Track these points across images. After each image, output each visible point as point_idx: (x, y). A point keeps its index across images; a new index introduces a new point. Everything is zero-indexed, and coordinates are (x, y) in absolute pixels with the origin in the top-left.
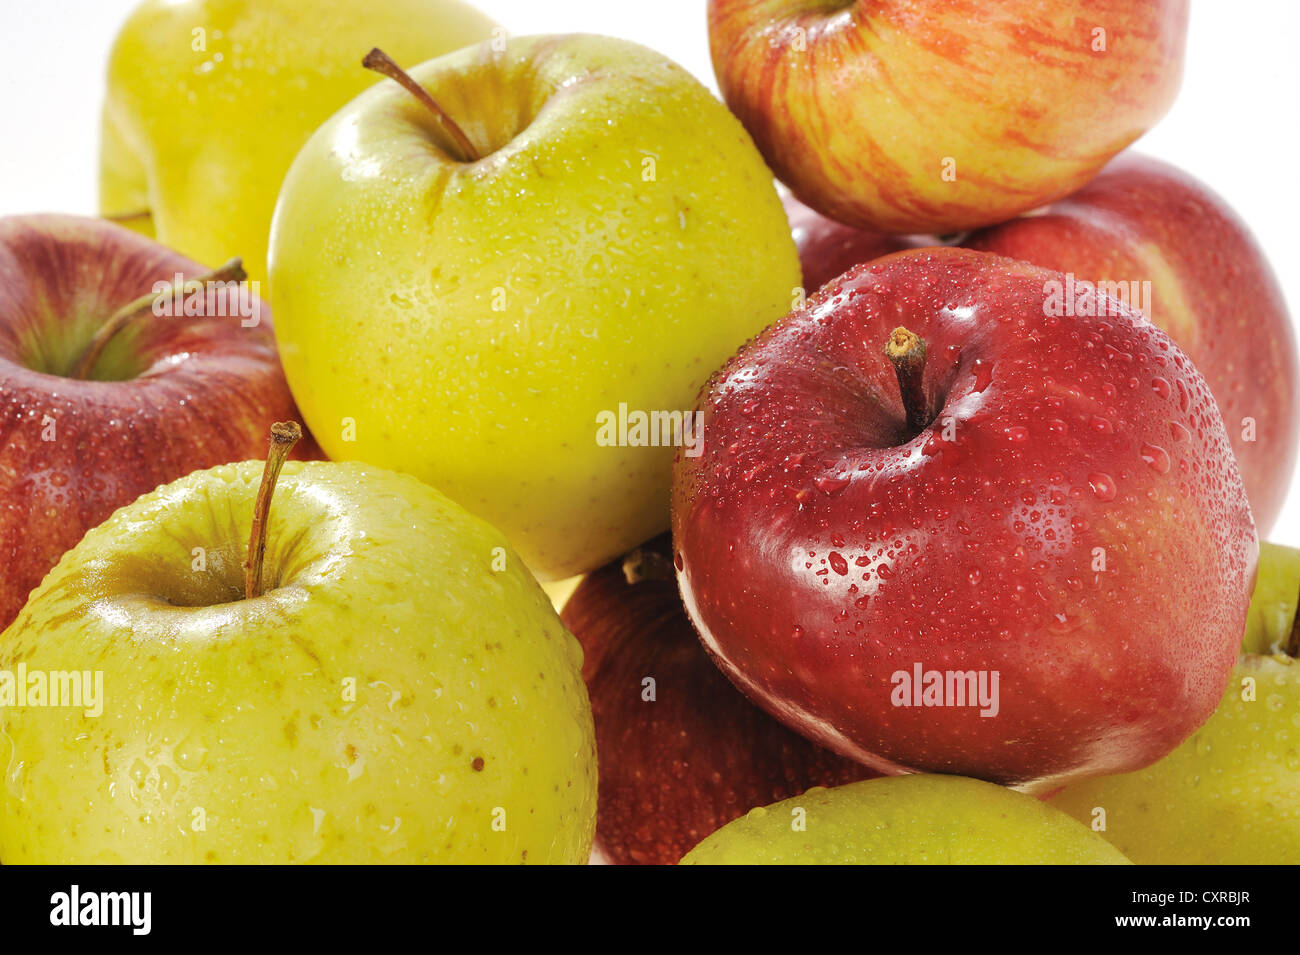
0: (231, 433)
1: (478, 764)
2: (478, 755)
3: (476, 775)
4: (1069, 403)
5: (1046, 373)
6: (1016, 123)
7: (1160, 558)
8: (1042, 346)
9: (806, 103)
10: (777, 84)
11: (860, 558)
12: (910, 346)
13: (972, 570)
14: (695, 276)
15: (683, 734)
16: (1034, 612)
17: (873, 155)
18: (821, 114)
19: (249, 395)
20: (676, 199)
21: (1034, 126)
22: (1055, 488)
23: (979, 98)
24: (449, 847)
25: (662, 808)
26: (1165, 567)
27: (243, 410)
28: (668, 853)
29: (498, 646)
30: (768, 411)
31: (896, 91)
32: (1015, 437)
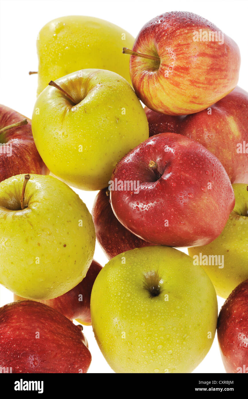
0: (24, 159)
1: (65, 246)
2: (65, 244)
3: (64, 248)
4: (186, 177)
5: (182, 171)
6: (192, 99)
7: (203, 210)
8: (182, 164)
9: (147, 92)
10: (141, 86)
11: (142, 208)
12: (153, 165)
13: (163, 212)
14: (120, 134)
15: (117, 228)
16: (175, 221)
17: (161, 104)
18: (150, 95)
19: (28, 150)
20: (116, 117)
21: (196, 100)
22: (180, 197)
23: (183, 95)
24: (59, 261)
25: (113, 243)
26: (204, 212)
27: (27, 153)
28: (115, 251)
29: (70, 221)
30: (128, 173)
31: (166, 92)
32: (174, 185)
